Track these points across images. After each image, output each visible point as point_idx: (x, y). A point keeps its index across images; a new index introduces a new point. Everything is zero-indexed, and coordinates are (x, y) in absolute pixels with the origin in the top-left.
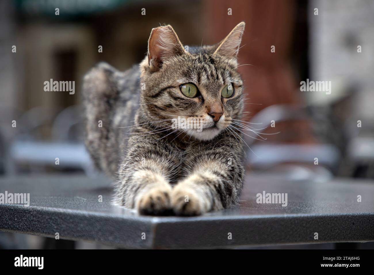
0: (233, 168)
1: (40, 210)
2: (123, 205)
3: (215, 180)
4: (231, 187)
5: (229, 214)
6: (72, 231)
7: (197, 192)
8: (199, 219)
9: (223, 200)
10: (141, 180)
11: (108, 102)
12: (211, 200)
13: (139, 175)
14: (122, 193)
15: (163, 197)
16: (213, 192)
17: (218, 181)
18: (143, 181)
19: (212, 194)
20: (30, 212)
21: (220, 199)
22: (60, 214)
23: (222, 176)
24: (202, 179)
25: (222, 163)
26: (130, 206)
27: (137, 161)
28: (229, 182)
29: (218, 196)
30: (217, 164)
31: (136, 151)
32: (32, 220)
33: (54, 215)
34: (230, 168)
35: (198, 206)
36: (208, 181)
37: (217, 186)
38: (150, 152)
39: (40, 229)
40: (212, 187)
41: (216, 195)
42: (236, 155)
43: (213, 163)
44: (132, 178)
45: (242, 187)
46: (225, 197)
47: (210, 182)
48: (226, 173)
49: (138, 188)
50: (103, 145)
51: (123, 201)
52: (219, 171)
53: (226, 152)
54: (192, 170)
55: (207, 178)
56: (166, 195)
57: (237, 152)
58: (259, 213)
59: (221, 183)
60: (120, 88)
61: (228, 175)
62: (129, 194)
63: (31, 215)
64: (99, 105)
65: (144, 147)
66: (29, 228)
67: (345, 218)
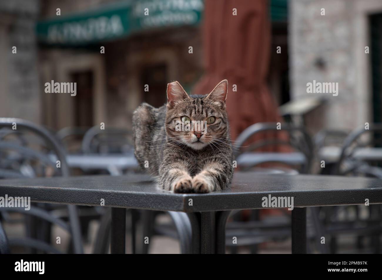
0: (226, 166)
1: (116, 193)
2: (164, 189)
3: (216, 173)
4: (225, 177)
5: (224, 192)
6: (136, 203)
7: (207, 180)
8: (208, 194)
9: (221, 185)
10: (174, 174)
11: (149, 127)
12: (214, 184)
13: (172, 171)
14: (162, 182)
15: (188, 183)
16: (215, 180)
17: (218, 174)
18: (175, 174)
19: (215, 181)
20: (110, 194)
21: (219, 184)
22: (129, 194)
23: (220, 171)
24: (209, 173)
25: (220, 164)
26: (168, 189)
27: (169, 163)
28: (225, 175)
29: (218, 182)
30: (217, 164)
31: (168, 158)
32: (112, 199)
33: (125, 195)
34: (225, 167)
35: (207, 188)
36: (212, 174)
37: (217, 177)
38: (177, 158)
39: (117, 203)
40: (215, 177)
41: (217, 182)
42: (228, 159)
43: (214, 164)
44: (169, 173)
45: (232, 177)
46: (222, 183)
47: (213, 175)
48: (222, 169)
49: (173, 179)
50: (146, 153)
51: (164, 186)
52: (218, 168)
53: (222, 157)
54: (203, 168)
55: (212, 173)
56: (190, 181)
57: (228, 156)
58: (242, 191)
59: (220, 175)
60: (156, 119)
61: (224, 171)
62: (167, 183)
63: (111, 195)
64: (144, 129)
65: (173, 155)
66: (110, 203)
67: (290, 193)
